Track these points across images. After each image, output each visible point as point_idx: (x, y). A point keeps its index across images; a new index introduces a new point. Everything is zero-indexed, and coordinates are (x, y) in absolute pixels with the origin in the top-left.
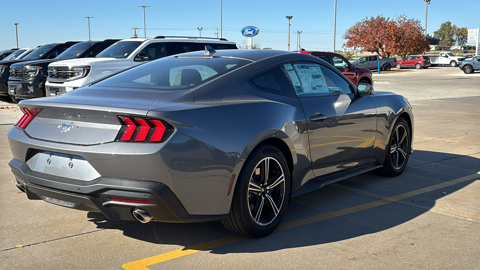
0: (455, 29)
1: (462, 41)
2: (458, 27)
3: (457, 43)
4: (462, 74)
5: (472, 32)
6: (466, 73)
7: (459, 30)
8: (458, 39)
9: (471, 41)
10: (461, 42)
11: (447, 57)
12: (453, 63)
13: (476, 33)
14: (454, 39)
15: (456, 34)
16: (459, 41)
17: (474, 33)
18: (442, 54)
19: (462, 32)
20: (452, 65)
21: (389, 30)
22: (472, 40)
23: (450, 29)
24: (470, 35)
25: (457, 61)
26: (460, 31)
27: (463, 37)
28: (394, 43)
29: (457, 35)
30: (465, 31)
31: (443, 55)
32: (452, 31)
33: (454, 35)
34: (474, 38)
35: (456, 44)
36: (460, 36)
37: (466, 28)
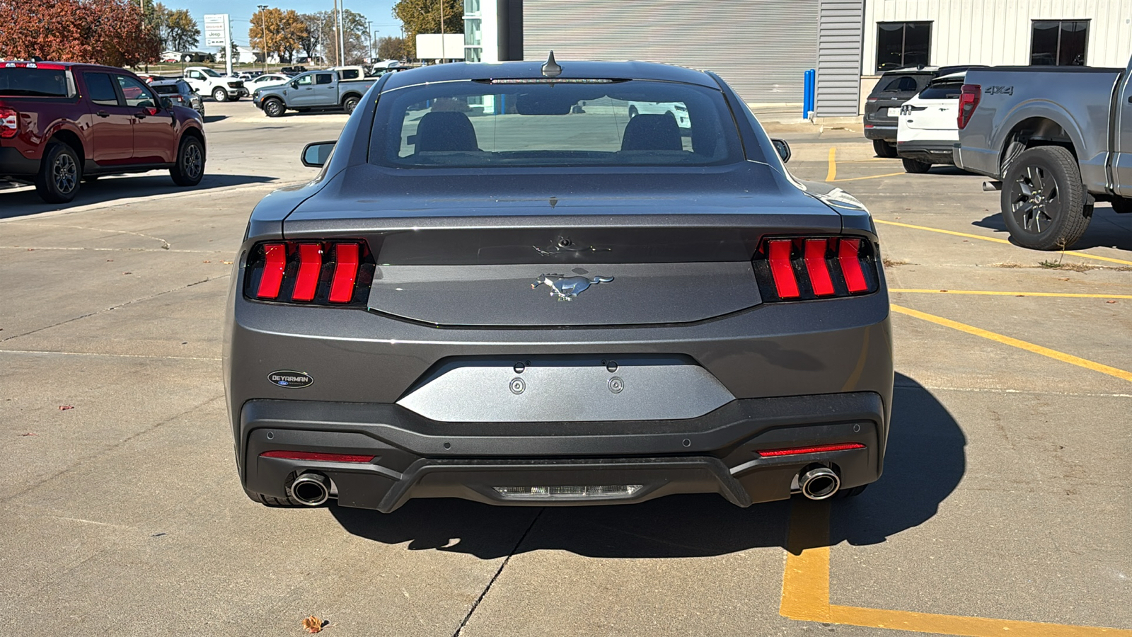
0: (163, 14)
1: (181, 41)
2: (169, 9)
3: (170, 45)
4: (262, 117)
5: (214, 21)
6: (271, 116)
7: (172, 15)
8: (173, 36)
9: (213, 42)
10: (179, 43)
11: (204, 79)
12: (219, 92)
13: (222, 24)
14: (164, 36)
15: (167, 26)
16: (175, 40)
17: (219, 25)
18: (191, 71)
19: (178, 20)
20: (217, 98)
21: (59, 10)
22: (215, 40)
23: (153, 14)
24: (209, 29)
25: (228, 89)
26: (173, 17)
27: (183, 33)
28: (78, 45)
29: (170, 28)
30: (184, 18)
31: (194, 74)
32: (157, 19)
33: (161, 27)
34: (218, 35)
35: (169, 49)
36: (176, 29)
37: (187, 12)
